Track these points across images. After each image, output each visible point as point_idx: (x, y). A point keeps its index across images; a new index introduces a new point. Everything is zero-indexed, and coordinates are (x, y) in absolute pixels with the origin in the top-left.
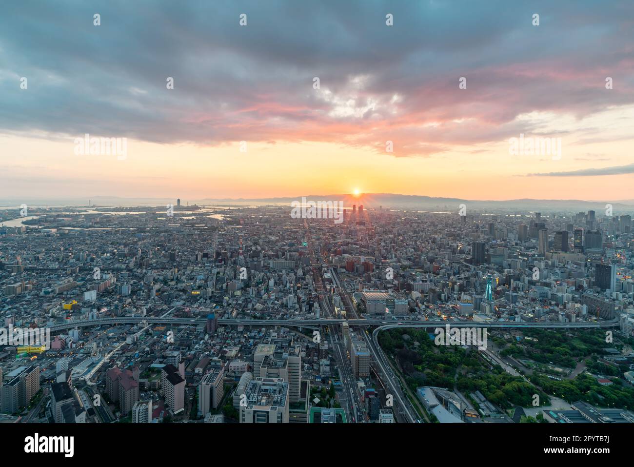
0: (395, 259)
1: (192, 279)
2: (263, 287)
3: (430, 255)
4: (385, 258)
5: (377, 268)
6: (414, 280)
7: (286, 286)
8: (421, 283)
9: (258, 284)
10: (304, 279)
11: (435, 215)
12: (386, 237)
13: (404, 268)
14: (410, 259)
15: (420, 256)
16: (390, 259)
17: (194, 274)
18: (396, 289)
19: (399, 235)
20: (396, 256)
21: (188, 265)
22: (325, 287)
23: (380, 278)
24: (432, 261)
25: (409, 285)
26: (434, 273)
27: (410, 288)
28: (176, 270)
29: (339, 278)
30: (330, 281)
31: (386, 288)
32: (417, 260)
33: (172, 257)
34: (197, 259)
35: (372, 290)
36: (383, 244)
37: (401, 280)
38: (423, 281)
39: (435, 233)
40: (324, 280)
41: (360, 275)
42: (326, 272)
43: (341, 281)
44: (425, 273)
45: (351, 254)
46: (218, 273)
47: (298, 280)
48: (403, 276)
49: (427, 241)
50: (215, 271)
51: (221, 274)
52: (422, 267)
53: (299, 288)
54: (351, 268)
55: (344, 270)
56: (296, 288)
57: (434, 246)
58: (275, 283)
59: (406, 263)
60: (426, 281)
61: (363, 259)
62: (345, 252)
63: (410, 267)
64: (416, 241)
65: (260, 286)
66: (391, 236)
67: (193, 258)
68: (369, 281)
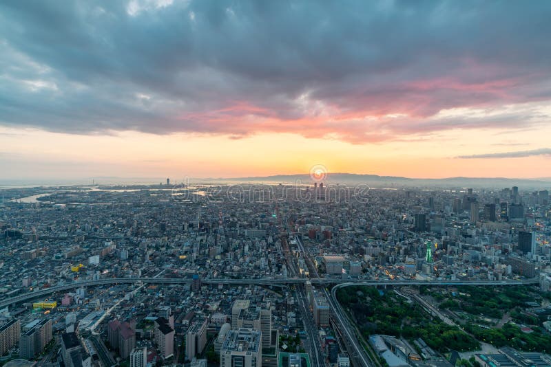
0: (350, 228)
1: (179, 246)
2: (239, 252)
3: (379, 224)
4: (342, 227)
5: (335, 235)
6: (366, 246)
7: (258, 251)
8: (372, 248)
9: (235, 249)
10: (274, 245)
11: (384, 191)
12: (343, 209)
13: (358, 235)
14: (362, 228)
15: (371, 225)
16: (345, 228)
17: (181, 241)
18: (351, 253)
19: (354, 207)
20: (351, 226)
21: (176, 234)
22: (291, 251)
23: (337, 244)
24: (381, 229)
25: (362, 249)
26: (383, 240)
27: (363, 252)
28: (167, 238)
29: (303, 244)
30: (296, 246)
31: (343, 253)
32: (369, 229)
33: (163, 227)
34: (184, 229)
35: (331, 253)
36: (340, 215)
37: (355, 245)
38: (374, 246)
39: (384, 206)
40: (290, 246)
41: (320, 242)
42: (292, 239)
43: (305, 247)
44: (376, 239)
45: (313, 224)
46: (202, 240)
47: (268, 246)
48: (357, 242)
49: (377, 212)
50: (199, 239)
51: (204, 241)
52: (373, 235)
53: (269, 253)
54: (313, 235)
55: (307, 238)
56: (267, 252)
57: (383, 217)
58: (250, 249)
59: (359, 231)
60: (376, 246)
61: (323, 228)
62: (308, 222)
63: (363, 235)
64: (367, 213)
65: (237, 251)
66: (347, 209)
67: (180, 228)
68: (329, 246)
